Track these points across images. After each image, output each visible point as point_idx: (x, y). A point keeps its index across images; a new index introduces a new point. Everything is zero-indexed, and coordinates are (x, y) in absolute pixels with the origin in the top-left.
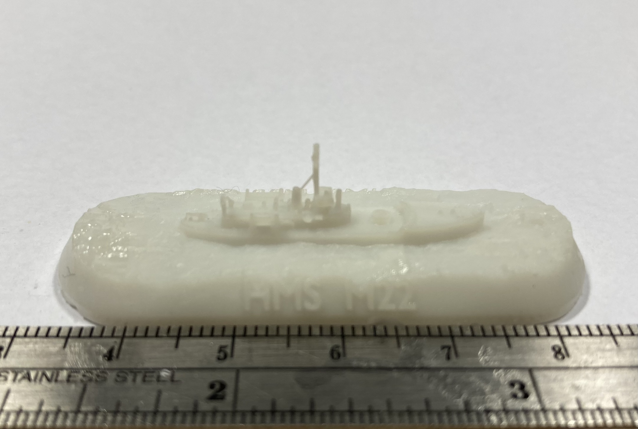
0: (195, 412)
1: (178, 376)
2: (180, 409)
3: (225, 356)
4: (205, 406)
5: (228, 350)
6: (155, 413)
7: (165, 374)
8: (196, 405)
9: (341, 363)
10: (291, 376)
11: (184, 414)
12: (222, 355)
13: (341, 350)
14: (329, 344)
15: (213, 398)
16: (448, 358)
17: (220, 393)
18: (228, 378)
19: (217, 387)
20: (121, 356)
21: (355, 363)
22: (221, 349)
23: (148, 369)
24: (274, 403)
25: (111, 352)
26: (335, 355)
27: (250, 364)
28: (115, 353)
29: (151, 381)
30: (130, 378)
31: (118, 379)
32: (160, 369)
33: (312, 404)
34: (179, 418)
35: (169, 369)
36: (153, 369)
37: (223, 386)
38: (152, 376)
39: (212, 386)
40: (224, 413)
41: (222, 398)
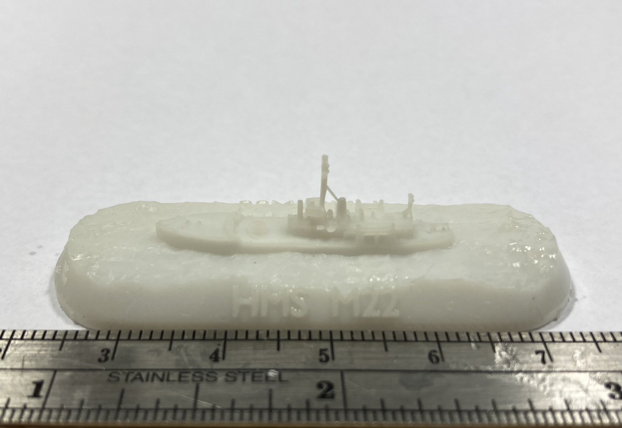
0: (308, 410)
1: (285, 376)
2: (294, 406)
3: (327, 359)
4: (316, 404)
5: (329, 353)
6: (270, 410)
7: (272, 374)
8: (308, 403)
9: (440, 366)
10: (395, 378)
11: (299, 411)
12: (323, 357)
13: (438, 354)
14: (426, 348)
15: (323, 396)
16: (543, 361)
17: (329, 393)
18: (334, 378)
19: (325, 386)
20: (227, 357)
21: (453, 367)
22: (322, 352)
23: (255, 369)
24: (382, 402)
25: (216, 353)
26: (434, 359)
27: (352, 367)
28: (220, 355)
29: (261, 381)
30: (240, 377)
31: (229, 379)
32: (268, 370)
33: (420, 403)
34: (294, 415)
35: (277, 370)
36: (260, 369)
37: (331, 386)
38: (261, 376)
39: (320, 386)
40: (337, 412)
41: (332, 397)
